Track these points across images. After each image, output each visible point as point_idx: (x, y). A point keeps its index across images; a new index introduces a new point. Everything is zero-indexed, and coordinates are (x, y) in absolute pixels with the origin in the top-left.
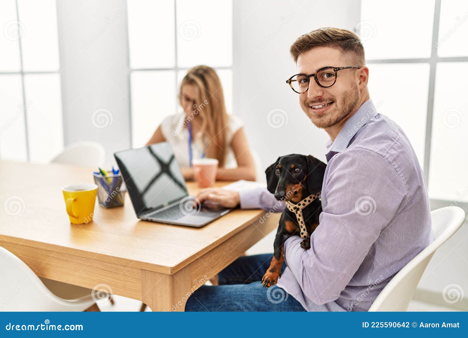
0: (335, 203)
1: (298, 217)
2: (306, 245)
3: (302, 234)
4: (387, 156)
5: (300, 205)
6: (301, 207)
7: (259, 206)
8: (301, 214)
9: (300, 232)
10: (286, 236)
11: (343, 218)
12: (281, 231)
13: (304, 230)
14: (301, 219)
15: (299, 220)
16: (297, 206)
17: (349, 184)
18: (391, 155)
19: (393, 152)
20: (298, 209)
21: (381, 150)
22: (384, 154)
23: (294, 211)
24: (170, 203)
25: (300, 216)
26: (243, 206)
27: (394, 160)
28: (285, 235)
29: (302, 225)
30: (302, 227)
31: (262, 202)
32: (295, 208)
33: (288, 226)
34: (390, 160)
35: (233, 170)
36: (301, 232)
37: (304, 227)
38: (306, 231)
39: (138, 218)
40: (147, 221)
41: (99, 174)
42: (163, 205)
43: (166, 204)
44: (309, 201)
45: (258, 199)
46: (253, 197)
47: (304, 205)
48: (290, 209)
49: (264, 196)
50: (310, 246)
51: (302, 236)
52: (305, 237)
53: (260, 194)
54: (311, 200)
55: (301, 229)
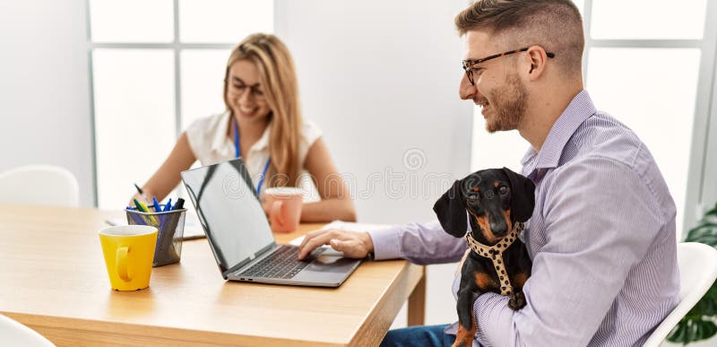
1: (496, 264)
2: (518, 302)
3: (504, 288)
4: (636, 166)
5: (499, 246)
6: (502, 250)
7: (401, 255)
8: (501, 260)
9: (500, 285)
10: (476, 294)
11: (579, 257)
12: (468, 287)
13: (506, 282)
14: (502, 267)
15: (498, 268)
16: (495, 248)
18: (641, 166)
19: (641, 162)
20: (497, 253)
21: (627, 159)
22: (632, 165)
23: (490, 256)
24: (257, 255)
25: (500, 263)
26: (377, 256)
27: (645, 172)
28: (475, 292)
29: (503, 275)
30: (502, 279)
31: (404, 249)
32: (490, 252)
33: (480, 279)
34: (641, 172)
36: (502, 286)
37: (506, 278)
38: (509, 283)
39: (226, 278)
40: (242, 282)
41: (135, 209)
42: (249, 258)
43: (252, 257)
44: (511, 240)
45: (399, 243)
46: (392, 241)
47: (505, 245)
48: (482, 254)
49: (408, 240)
50: (525, 304)
51: (504, 292)
52: (508, 293)
53: (402, 235)
54: (514, 239)
55: (501, 281)
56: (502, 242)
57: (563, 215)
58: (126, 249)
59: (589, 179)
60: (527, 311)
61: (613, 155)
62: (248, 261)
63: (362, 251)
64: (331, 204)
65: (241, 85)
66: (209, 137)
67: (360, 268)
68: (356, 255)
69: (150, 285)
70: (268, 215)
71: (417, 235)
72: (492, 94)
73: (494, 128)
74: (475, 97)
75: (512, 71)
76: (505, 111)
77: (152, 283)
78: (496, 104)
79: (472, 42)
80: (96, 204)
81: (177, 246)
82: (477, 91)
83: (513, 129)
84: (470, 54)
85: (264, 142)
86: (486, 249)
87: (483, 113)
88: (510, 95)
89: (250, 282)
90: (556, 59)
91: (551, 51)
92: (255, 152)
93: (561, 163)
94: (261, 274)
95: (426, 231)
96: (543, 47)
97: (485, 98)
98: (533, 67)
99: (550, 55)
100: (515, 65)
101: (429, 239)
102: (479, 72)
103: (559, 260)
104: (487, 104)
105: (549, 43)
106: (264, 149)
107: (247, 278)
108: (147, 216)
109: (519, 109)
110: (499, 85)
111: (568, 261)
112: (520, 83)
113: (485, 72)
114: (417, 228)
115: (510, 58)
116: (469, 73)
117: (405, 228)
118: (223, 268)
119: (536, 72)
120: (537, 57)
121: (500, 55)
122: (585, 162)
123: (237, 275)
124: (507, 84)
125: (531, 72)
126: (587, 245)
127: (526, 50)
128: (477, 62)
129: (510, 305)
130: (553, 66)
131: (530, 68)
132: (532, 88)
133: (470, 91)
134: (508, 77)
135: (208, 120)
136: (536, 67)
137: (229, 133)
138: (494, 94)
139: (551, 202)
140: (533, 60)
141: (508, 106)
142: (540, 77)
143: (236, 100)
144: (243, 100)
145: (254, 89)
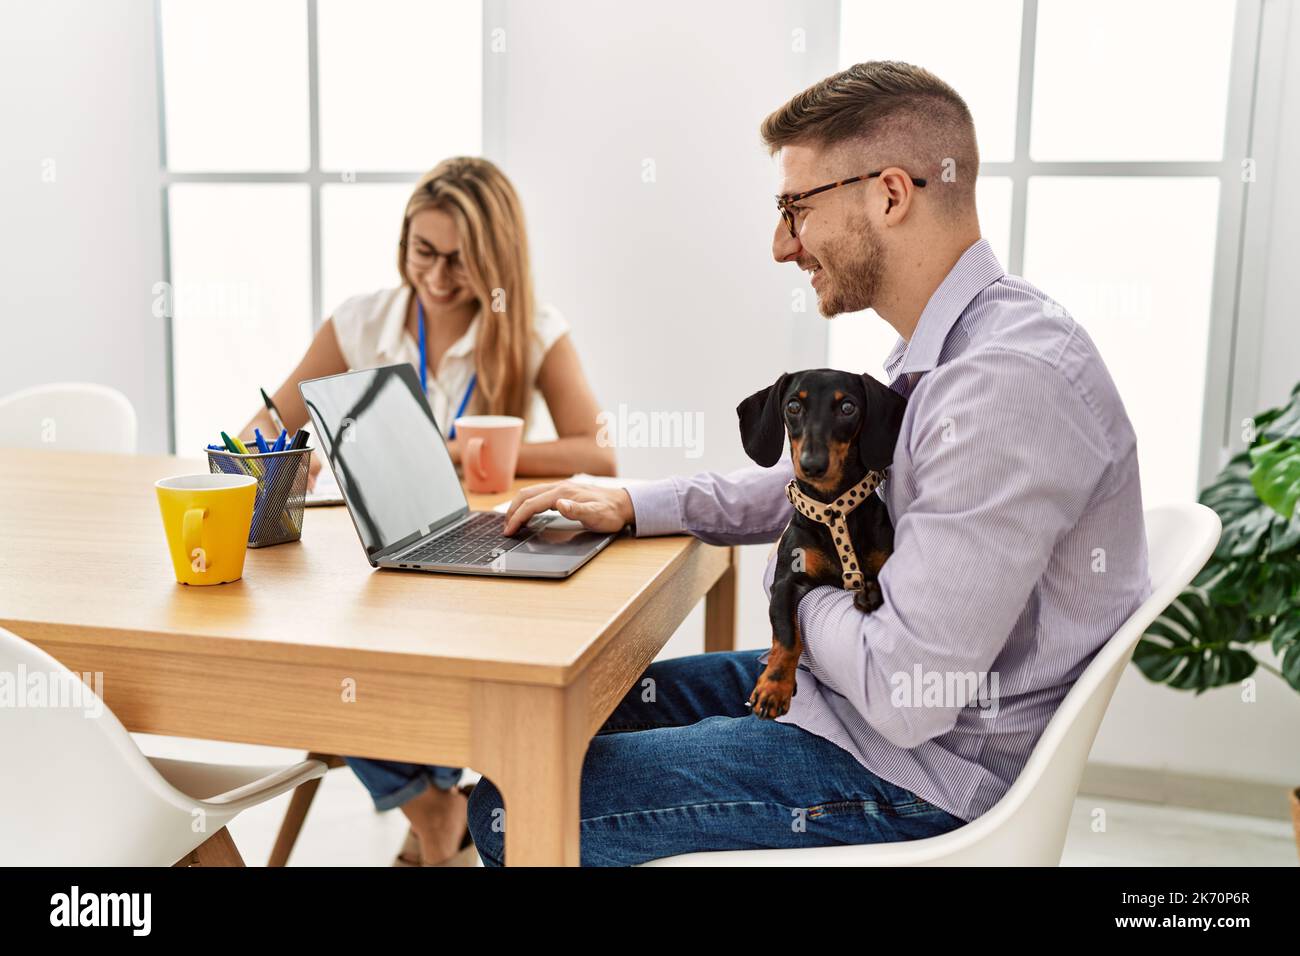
1: (835, 534)
2: (870, 600)
3: (849, 576)
4: (1063, 366)
5: (841, 503)
6: (845, 509)
7: (683, 528)
8: (845, 527)
9: (843, 571)
10: (802, 589)
11: (970, 518)
12: (787, 576)
13: (853, 567)
14: (845, 539)
15: (839, 541)
16: (834, 506)
18: (1071, 365)
19: (1073, 358)
20: (836, 515)
21: (1047, 353)
22: (1056, 362)
23: (825, 520)
24: (434, 528)
25: (841, 531)
27: (1079, 376)
28: (801, 585)
29: (847, 554)
30: (846, 561)
31: (688, 517)
32: (827, 512)
33: (809, 561)
34: (1072, 374)
35: (546, 446)
36: (845, 573)
37: (852, 559)
38: (858, 568)
39: (375, 565)
40: (402, 570)
41: (222, 448)
42: (419, 532)
43: (425, 531)
44: (862, 494)
45: (678, 506)
46: (667, 504)
47: (851, 503)
48: (813, 517)
49: (694, 502)
50: (880, 602)
51: (848, 582)
52: (856, 584)
53: (684, 493)
54: (867, 492)
55: (843, 564)
56: (846, 497)
58: (201, 512)
59: (982, 387)
60: (885, 613)
61: (1025, 347)
62: (417, 537)
63: (614, 520)
64: (575, 447)
65: (429, 251)
66: (372, 330)
67: (611, 550)
68: (604, 527)
71: (711, 493)
72: (825, 250)
74: (799, 257)
75: (857, 211)
76: (849, 277)
78: (832, 266)
79: (790, 164)
80: (173, 449)
81: (294, 514)
82: (801, 248)
83: (868, 307)
84: (787, 184)
85: (467, 343)
86: (820, 508)
87: (814, 282)
88: (855, 251)
89: (417, 571)
90: (930, 189)
91: (920, 175)
92: (452, 359)
93: (942, 360)
94: (436, 558)
95: (725, 485)
97: (814, 259)
98: (891, 203)
99: (919, 183)
100: (861, 200)
101: (732, 500)
102: (801, 214)
103: (937, 524)
104: (820, 267)
105: (916, 162)
106: (467, 357)
107: (410, 565)
108: (243, 459)
109: (872, 275)
110: (834, 235)
111: (950, 526)
112: (869, 230)
113: (812, 214)
114: (711, 480)
115: (852, 189)
116: (789, 215)
117: (690, 481)
118: (374, 550)
119: (897, 212)
120: (897, 186)
121: (835, 185)
122: (978, 358)
123: (394, 560)
124: (846, 234)
125: (887, 212)
126: (983, 499)
127: (877, 174)
128: (797, 197)
129: (857, 606)
130: (924, 201)
131: (886, 205)
132: (892, 239)
133: (791, 247)
134: (850, 220)
135: (371, 301)
136: (897, 202)
137: (407, 324)
138: (829, 251)
139: (922, 427)
140: (892, 192)
141: (852, 269)
142: (904, 219)
143: (421, 276)
144: (433, 276)
145: (452, 259)
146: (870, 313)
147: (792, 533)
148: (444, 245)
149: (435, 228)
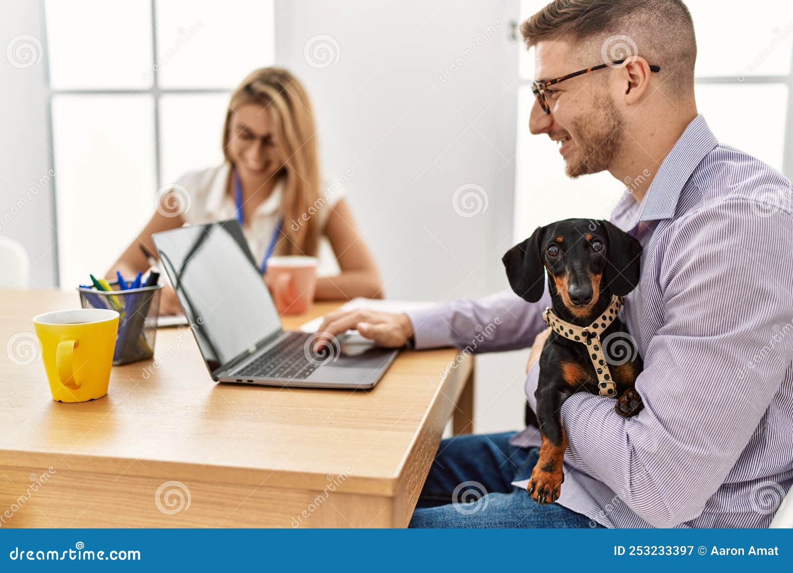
0: (699, 313)
1: (591, 351)
2: (630, 406)
3: (604, 385)
5: (596, 326)
6: (599, 331)
7: (450, 342)
8: (599, 345)
9: (599, 382)
10: (564, 395)
11: (723, 340)
12: (551, 385)
13: (606, 377)
14: (601, 355)
15: (595, 357)
16: (590, 329)
17: (732, 272)
20: (594, 335)
23: (583, 340)
24: (259, 346)
25: (596, 349)
26: (419, 343)
28: (564, 392)
29: (602, 367)
30: (600, 372)
31: (454, 335)
32: (584, 334)
33: (570, 372)
35: (333, 278)
36: (600, 383)
37: (606, 371)
38: (611, 379)
39: (216, 380)
40: (239, 384)
41: (90, 287)
42: (247, 351)
43: (252, 349)
44: (611, 318)
45: (447, 324)
46: (438, 324)
47: (603, 325)
48: (571, 337)
49: (459, 323)
51: (603, 390)
52: (610, 391)
53: (450, 315)
54: (614, 316)
55: (598, 375)
56: (599, 321)
57: (695, 282)
58: (72, 343)
60: (646, 418)
62: (247, 355)
63: (399, 338)
64: (353, 278)
65: (248, 135)
66: (202, 196)
68: (392, 343)
69: (109, 392)
70: (271, 291)
71: (470, 315)
72: (576, 124)
73: (576, 172)
74: (552, 131)
75: (602, 92)
76: (594, 146)
77: (111, 389)
78: (581, 137)
79: (545, 58)
80: (57, 283)
81: (148, 335)
82: (552, 122)
83: (604, 169)
84: (543, 72)
86: (578, 331)
87: (562, 151)
88: (600, 124)
89: (250, 385)
90: (662, 73)
91: (655, 62)
93: (678, 212)
94: (264, 373)
95: (481, 309)
96: (644, 58)
97: (564, 131)
98: (631, 85)
99: (655, 69)
100: (606, 84)
101: (486, 319)
102: (554, 95)
103: (690, 346)
104: (568, 138)
105: (653, 52)
106: (275, 213)
107: (245, 379)
108: (108, 296)
109: (612, 143)
110: (584, 111)
111: (705, 347)
112: (612, 108)
113: (564, 95)
114: (469, 306)
115: (599, 74)
116: (541, 99)
117: (454, 306)
118: (214, 366)
119: (635, 92)
120: (637, 71)
121: (585, 71)
122: (720, 207)
123: (231, 374)
124: (594, 110)
125: (628, 92)
127: (621, 62)
128: (554, 82)
129: (619, 410)
130: (658, 85)
131: (626, 87)
132: (630, 115)
133: (545, 122)
134: (597, 98)
135: (200, 175)
136: (635, 85)
137: (228, 190)
138: (578, 126)
140: (631, 76)
141: (597, 140)
142: (640, 99)
143: (241, 153)
144: (252, 153)
145: (266, 141)
146: (606, 174)
147: (553, 350)
148: (259, 129)
149: (253, 117)
